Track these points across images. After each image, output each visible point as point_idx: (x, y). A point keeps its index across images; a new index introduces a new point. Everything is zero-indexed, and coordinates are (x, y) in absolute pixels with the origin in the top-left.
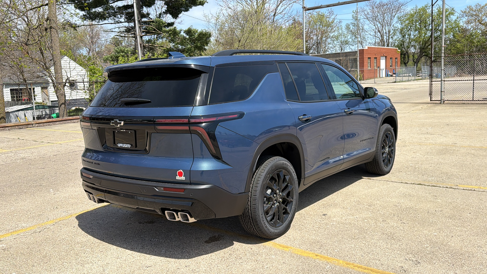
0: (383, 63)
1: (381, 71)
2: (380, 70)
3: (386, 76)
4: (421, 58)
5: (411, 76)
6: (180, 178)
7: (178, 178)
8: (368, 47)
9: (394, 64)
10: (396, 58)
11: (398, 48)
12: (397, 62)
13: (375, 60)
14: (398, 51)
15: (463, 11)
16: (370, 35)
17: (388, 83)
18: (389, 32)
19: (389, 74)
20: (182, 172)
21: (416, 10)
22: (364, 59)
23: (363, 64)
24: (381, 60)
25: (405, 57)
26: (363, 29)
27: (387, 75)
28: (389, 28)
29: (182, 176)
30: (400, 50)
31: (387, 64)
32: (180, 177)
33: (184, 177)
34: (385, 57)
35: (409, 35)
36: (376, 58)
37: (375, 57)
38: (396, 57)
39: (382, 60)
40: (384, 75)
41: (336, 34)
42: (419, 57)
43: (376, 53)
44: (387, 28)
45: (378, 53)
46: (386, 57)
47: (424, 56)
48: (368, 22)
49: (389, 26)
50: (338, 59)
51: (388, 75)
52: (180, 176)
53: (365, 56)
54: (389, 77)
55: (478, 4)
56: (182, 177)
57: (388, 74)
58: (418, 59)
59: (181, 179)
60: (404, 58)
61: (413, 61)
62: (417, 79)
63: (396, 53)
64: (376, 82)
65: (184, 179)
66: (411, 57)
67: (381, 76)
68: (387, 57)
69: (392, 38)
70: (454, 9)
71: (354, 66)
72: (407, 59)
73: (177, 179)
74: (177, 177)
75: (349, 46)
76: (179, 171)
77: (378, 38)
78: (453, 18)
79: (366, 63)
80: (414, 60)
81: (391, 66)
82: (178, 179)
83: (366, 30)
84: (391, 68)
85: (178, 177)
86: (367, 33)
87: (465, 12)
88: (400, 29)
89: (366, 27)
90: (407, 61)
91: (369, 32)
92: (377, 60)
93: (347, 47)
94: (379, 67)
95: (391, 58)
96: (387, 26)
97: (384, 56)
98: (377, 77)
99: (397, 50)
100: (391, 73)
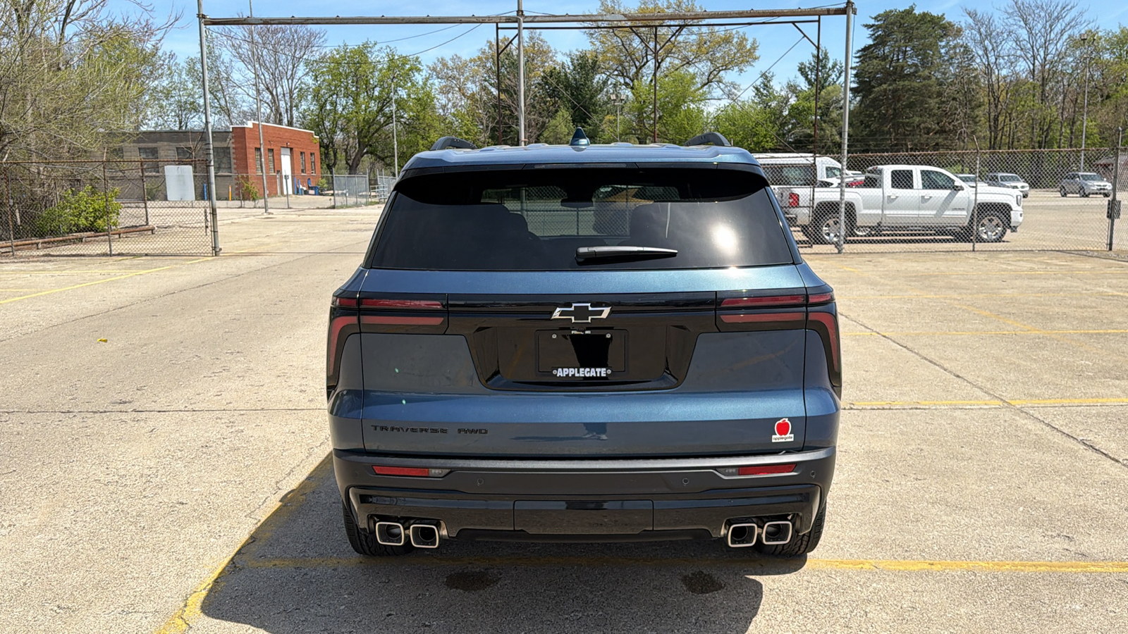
0: (286, 161)
1: (284, 180)
2: (281, 177)
3: (294, 193)
4: (362, 156)
5: (347, 195)
6: (782, 438)
7: (776, 439)
8: (253, 124)
9: (308, 166)
10: (311, 154)
11: (313, 132)
12: (314, 162)
13: (271, 155)
14: (315, 138)
15: (430, 65)
16: (248, 95)
17: (318, 208)
18: (291, 92)
19: (302, 189)
20: (789, 422)
21: (345, 52)
22: (248, 150)
23: (247, 162)
24: (282, 156)
25: (328, 153)
26: (227, 79)
27: (297, 191)
28: (290, 85)
29: (786, 434)
30: (318, 137)
31: (295, 166)
32: (783, 436)
33: (792, 435)
34: (289, 150)
35: (334, 104)
36: (273, 150)
37: (269, 147)
38: (312, 152)
39: (284, 155)
40: (290, 192)
41: (165, 82)
42: (359, 156)
43: (270, 139)
44: (285, 82)
45: (274, 139)
46: (291, 149)
47: (367, 153)
48: (241, 65)
49: (290, 81)
50: (182, 145)
51: (300, 191)
52: (780, 434)
53: (249, 144)
54: (302, 195)
55: (456, 56)
56: (788, 435)
57: (298, 189)
58: (357, 159)
59: (783, 440)
60: (327, 155)
61: (347, 163)
62: (372, 202)
63: (312, 142)
64: (290, 206)
65: (792, 440)
66: (341, 156)
67: (285, 193)
68: (294, 149)
69: (296, 106)
70: (419, 60)
71: (223, 166)
72: (333, 158)
73: (773, 441)
74: (774, 436)
75: (197, 116)
76: (781, 421)
77: (266, 105)
78: (418, 78)
79: (251, 160)
80: (349, 162)
81: (302, 171)
82: (777, 441)
83: (236, 81)
84: (303, 174)
85: (778, 436)
86: (239, 90)
87: (434, 69)
88: (313, 89)
89: (236, 76)
90: (333, 161)
91: (245, 89)
92: (273, 156)
93: (192, 118)
94: (279, 171)
95: (301, 153)
96: (286, 81)
97: (287, 147)
98: (277, 193)
99: (313, 136)
100: (303, 186)
